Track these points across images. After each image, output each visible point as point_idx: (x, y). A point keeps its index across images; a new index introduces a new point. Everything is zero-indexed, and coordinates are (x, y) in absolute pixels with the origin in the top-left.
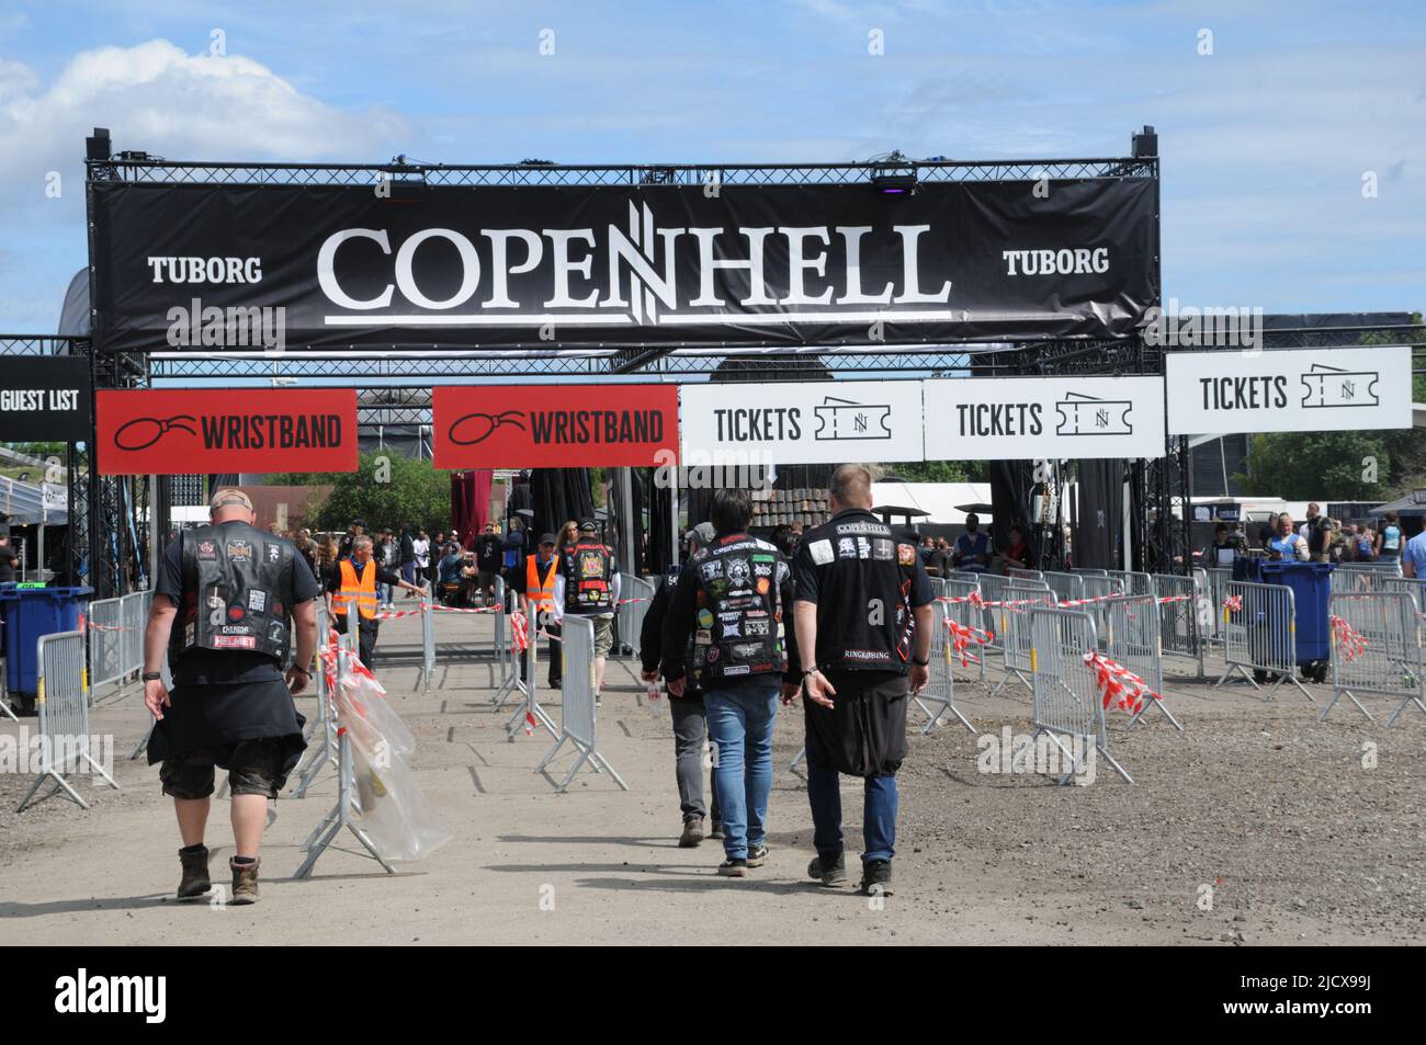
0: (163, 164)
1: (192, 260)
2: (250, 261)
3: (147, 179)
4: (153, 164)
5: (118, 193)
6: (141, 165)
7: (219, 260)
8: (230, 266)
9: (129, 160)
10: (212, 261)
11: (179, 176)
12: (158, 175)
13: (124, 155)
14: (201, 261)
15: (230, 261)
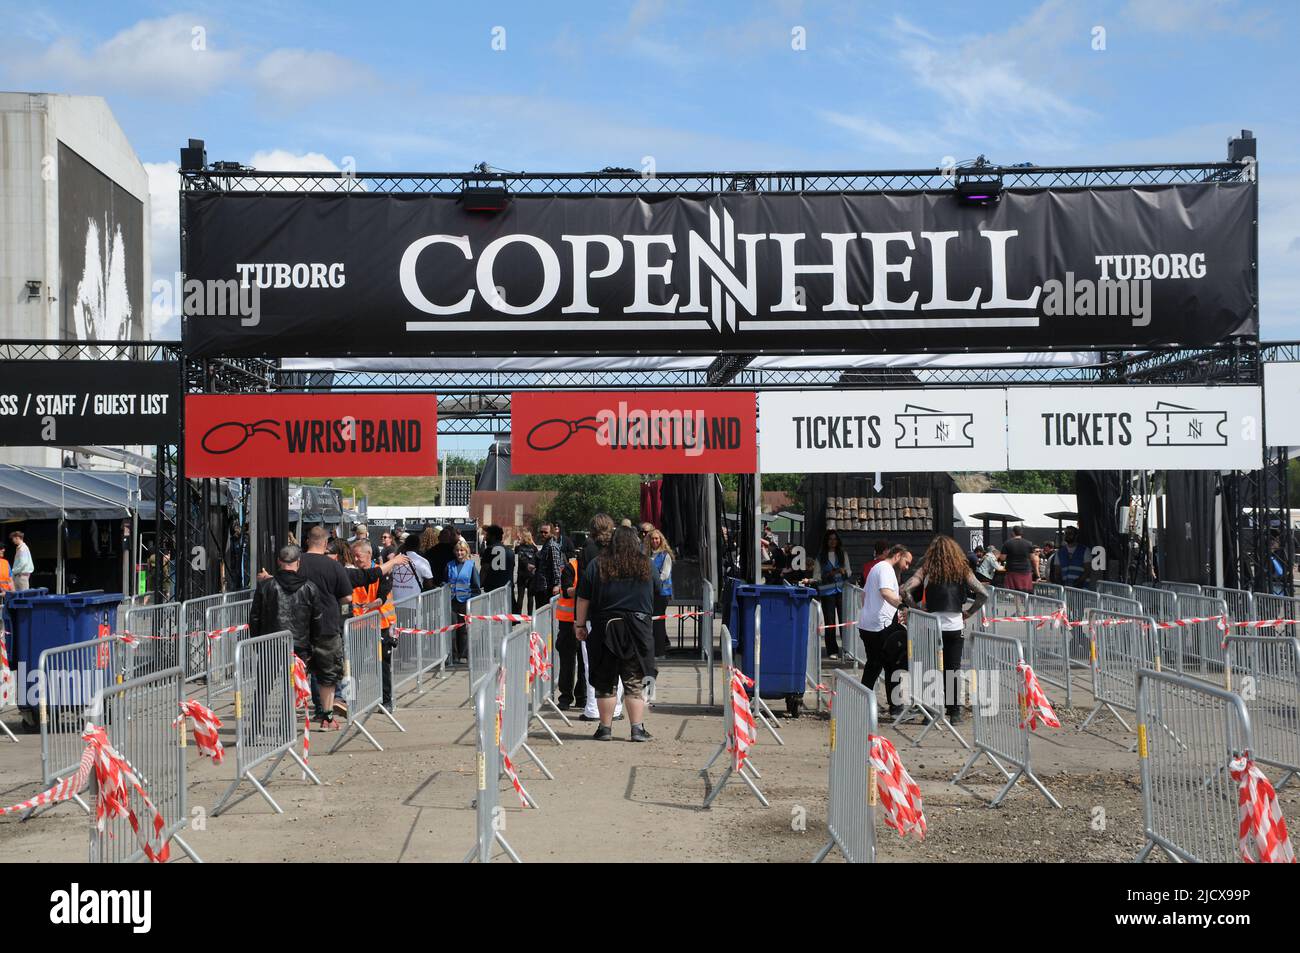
0: (255, 174)
1: (279, 267)
2: (334, 266)
3: (238, 188)
4: (244, 174)
5: (208, 202)
6: (234, 175)
7: (304, 267)
8: (315, 271)
9: (222, 170)
10: (297, 267)
11: (270, 185)
12: (249, 185)
13: (216, 165)
14: (287, 267)
15: (315, 266)
